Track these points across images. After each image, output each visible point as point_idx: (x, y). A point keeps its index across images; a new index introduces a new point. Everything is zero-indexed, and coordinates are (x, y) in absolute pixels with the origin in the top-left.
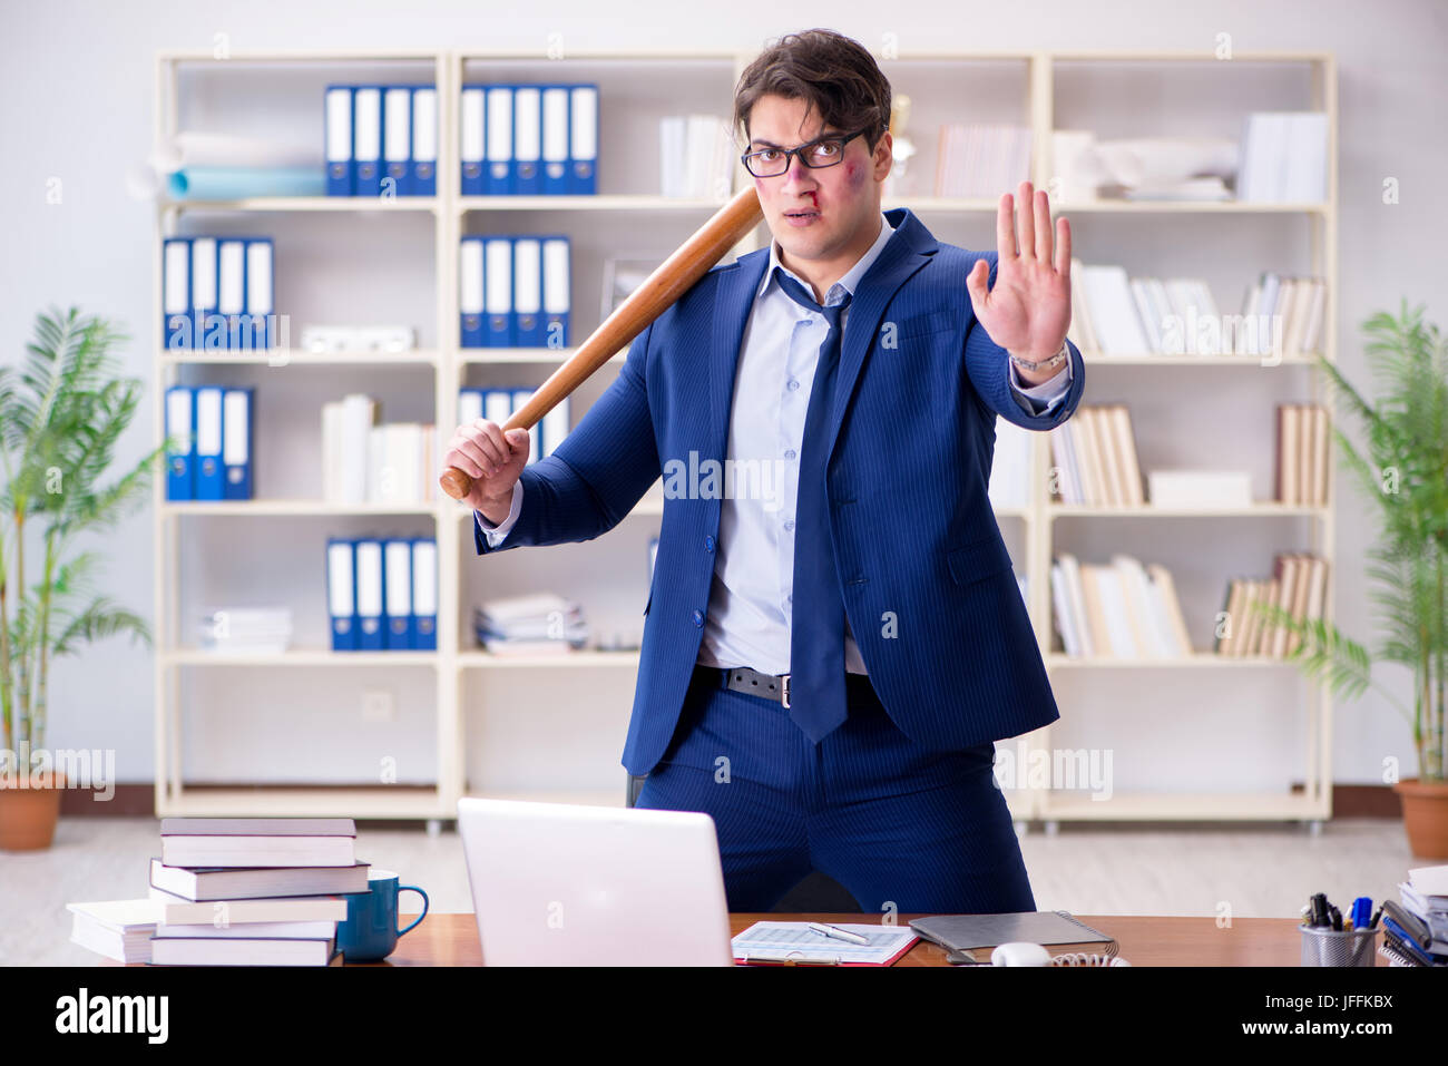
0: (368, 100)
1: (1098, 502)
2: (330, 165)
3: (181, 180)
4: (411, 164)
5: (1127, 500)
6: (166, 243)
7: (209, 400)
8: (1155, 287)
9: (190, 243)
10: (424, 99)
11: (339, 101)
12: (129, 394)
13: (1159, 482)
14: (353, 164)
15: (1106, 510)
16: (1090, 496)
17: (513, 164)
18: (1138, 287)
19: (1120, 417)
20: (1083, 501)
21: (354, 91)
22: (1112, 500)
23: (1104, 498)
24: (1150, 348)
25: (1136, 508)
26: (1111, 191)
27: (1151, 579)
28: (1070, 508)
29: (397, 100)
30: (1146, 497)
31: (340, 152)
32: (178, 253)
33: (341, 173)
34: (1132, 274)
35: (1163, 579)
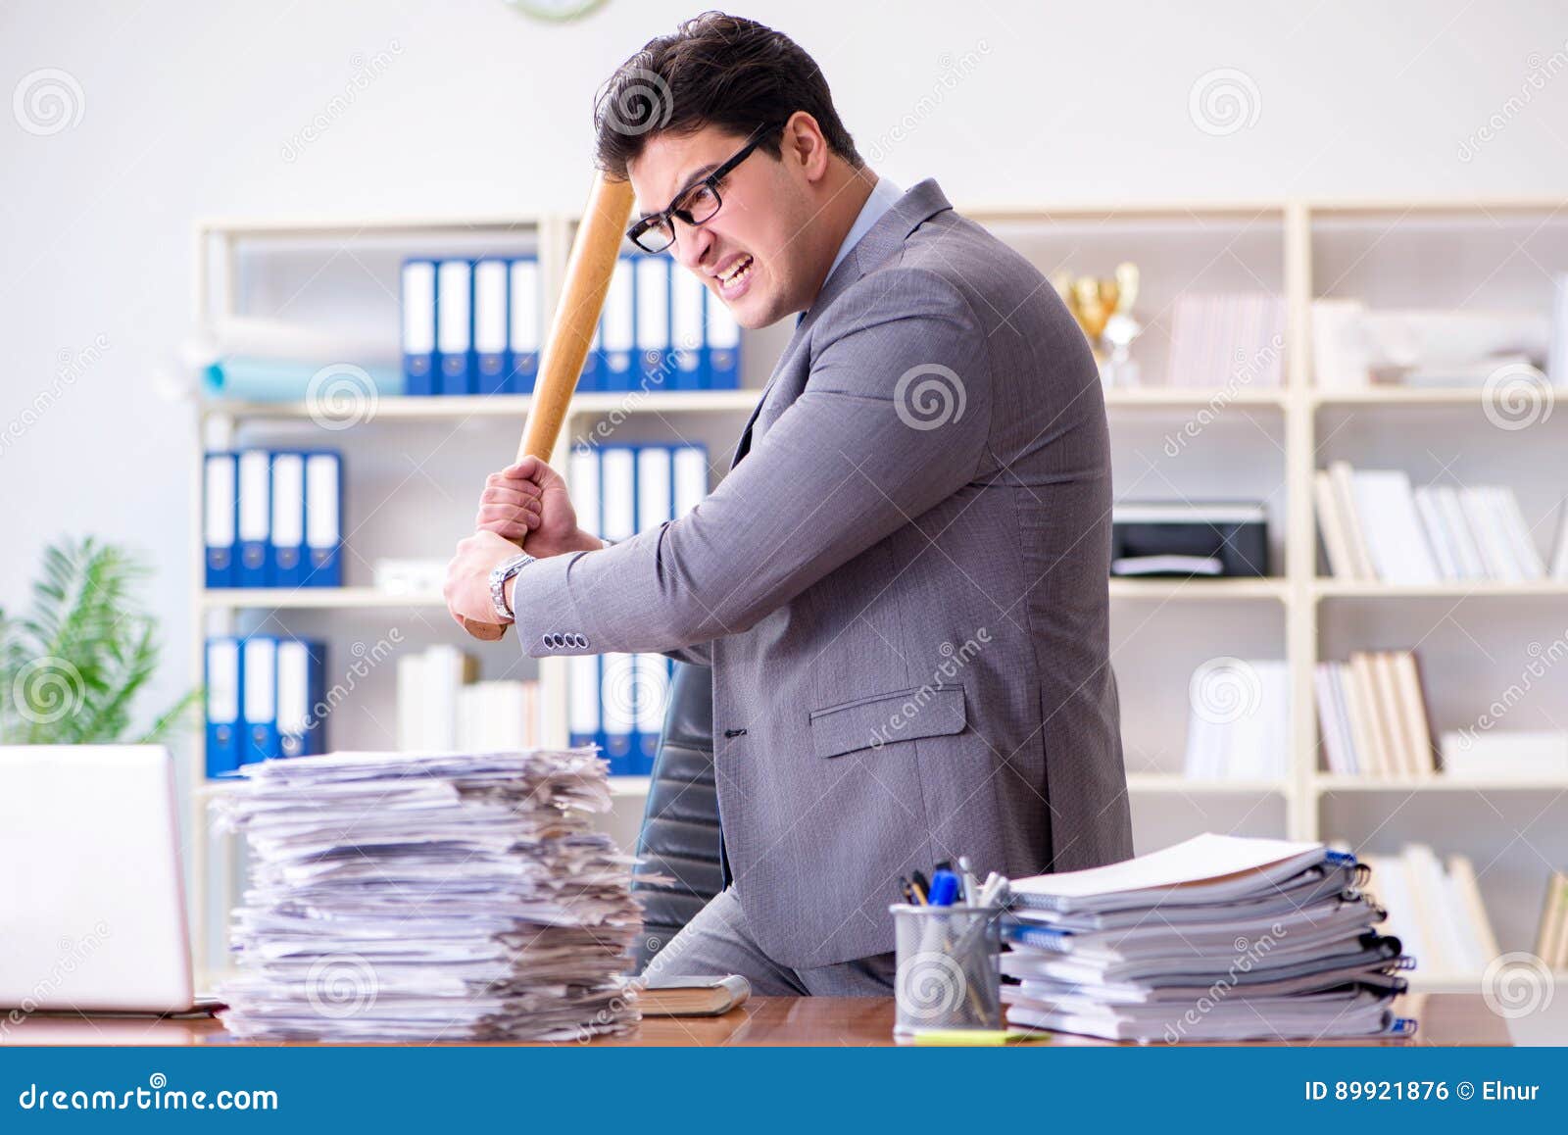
0: (455, 277)
1: (1377, 772)
2: (409, 359)
3: (216, 374)
4: (508, 356)
5: (1413, 769)
6: (208, 457)
7: (259, 653)
8: (1446, 496)
9: (236, 457)
10: (523, 273)
11: (419, 278)
12: (146, 637)
13: (1454, 746)
14: (437, 357)
15: (1386, 781)
16: (1366, 764)
17: (635, 354)
18: (1424, 496)
19: (1404, 665)
20: (1357, 771)
21: (437, 265)
22: (1394, 768)
23: (1384, 765)
24: (1440, 572)
25: (1424, 779)
26: (1384, 375)
27: (1447, 869)
28: (1341, 779)
29: (491, 276)
30: (1437, 763)
31: (419, 342)
32: (221, 470)
33: (422, 367)
34: (1416, 481)
35: (1462, 869)
